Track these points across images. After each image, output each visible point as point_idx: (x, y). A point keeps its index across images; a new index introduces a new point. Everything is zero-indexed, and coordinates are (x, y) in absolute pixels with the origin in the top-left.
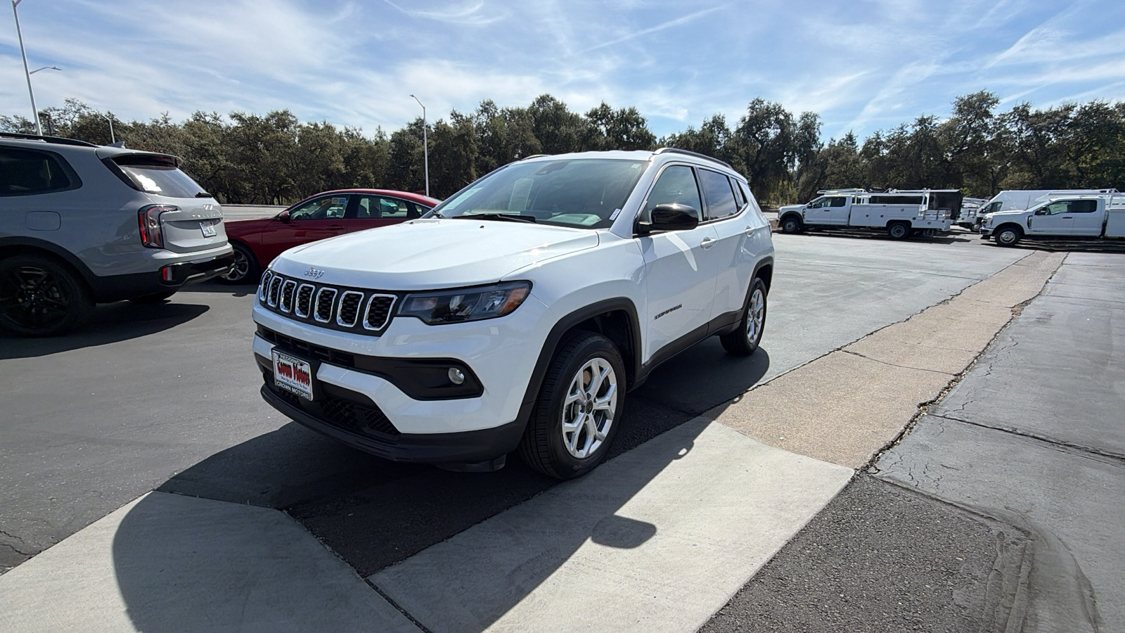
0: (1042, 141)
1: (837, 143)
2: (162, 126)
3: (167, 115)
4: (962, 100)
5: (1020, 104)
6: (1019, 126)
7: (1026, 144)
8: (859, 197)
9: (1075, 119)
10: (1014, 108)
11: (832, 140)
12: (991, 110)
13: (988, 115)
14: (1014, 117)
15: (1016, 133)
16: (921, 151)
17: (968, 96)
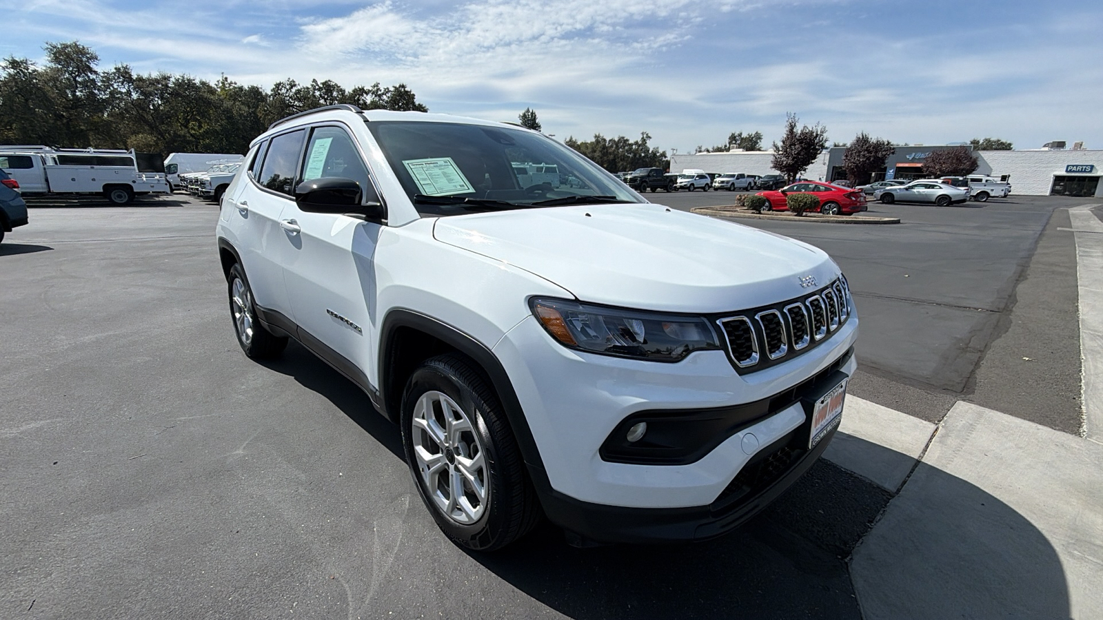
4: (54, 48)
12: (93, 66)
13: (91, 70)
17: (61, 44)
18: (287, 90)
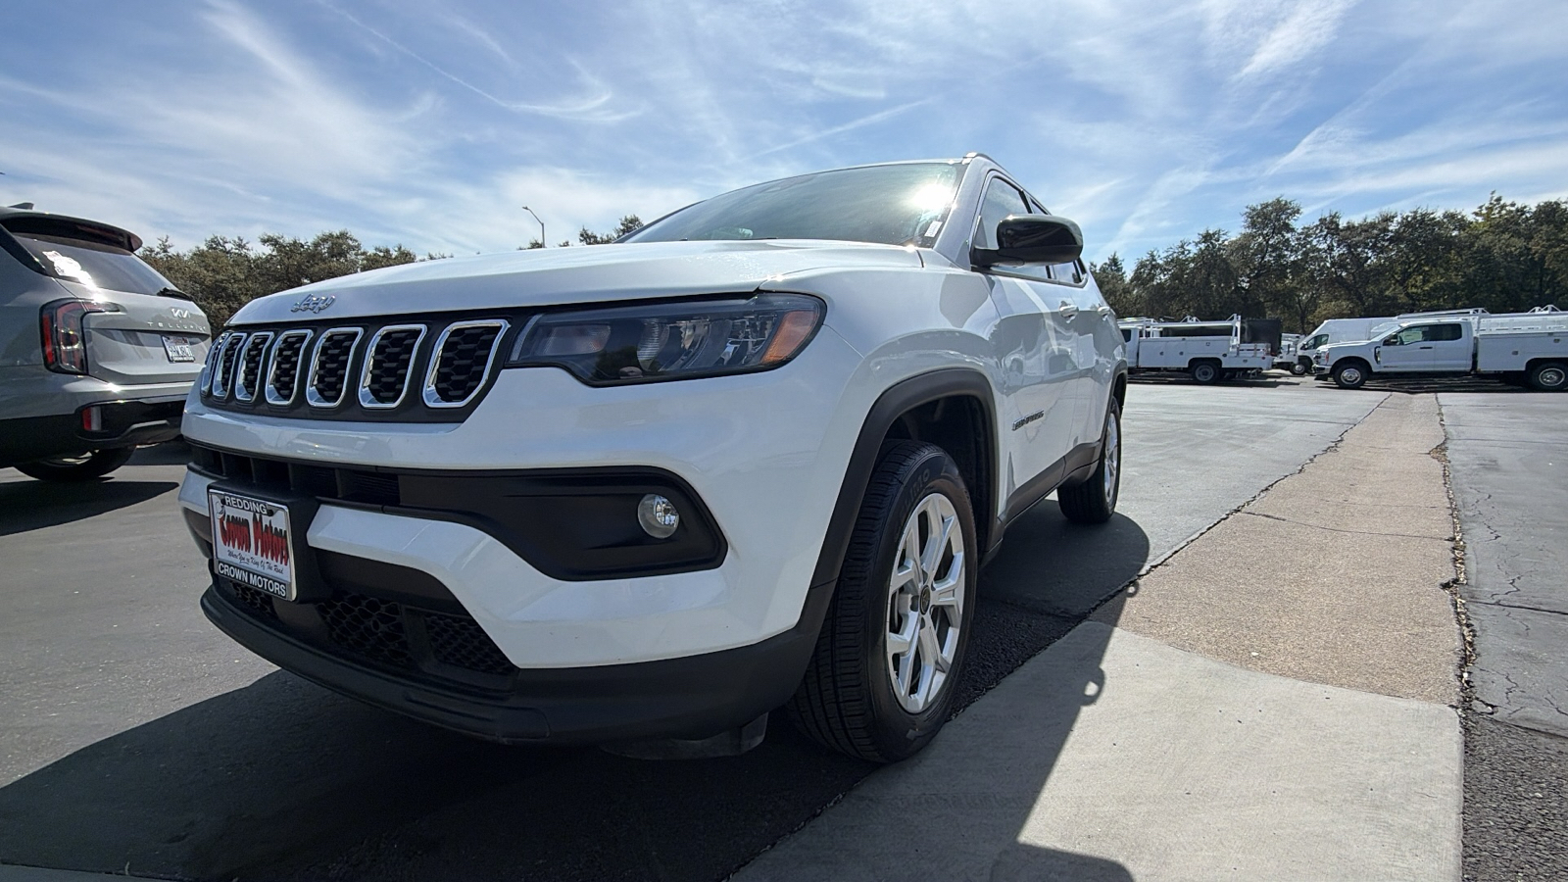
0: (1359, 262)
1: (1098, 268)
2: (159, 256)
3: (166, 241)
4: (1254, 210)
5: (1326, 215)
6: (1328, 242)
7: (1340, 264)
8: (1148, 329)
9: (1397, 231)
10: (1320, 220)
11: (1092, 264)
12: (1292, 223)
13: (1288, 228)
14: (1321, 231)
15: (1325, 252)
16: (1209, 275)
17: (1262, 205)
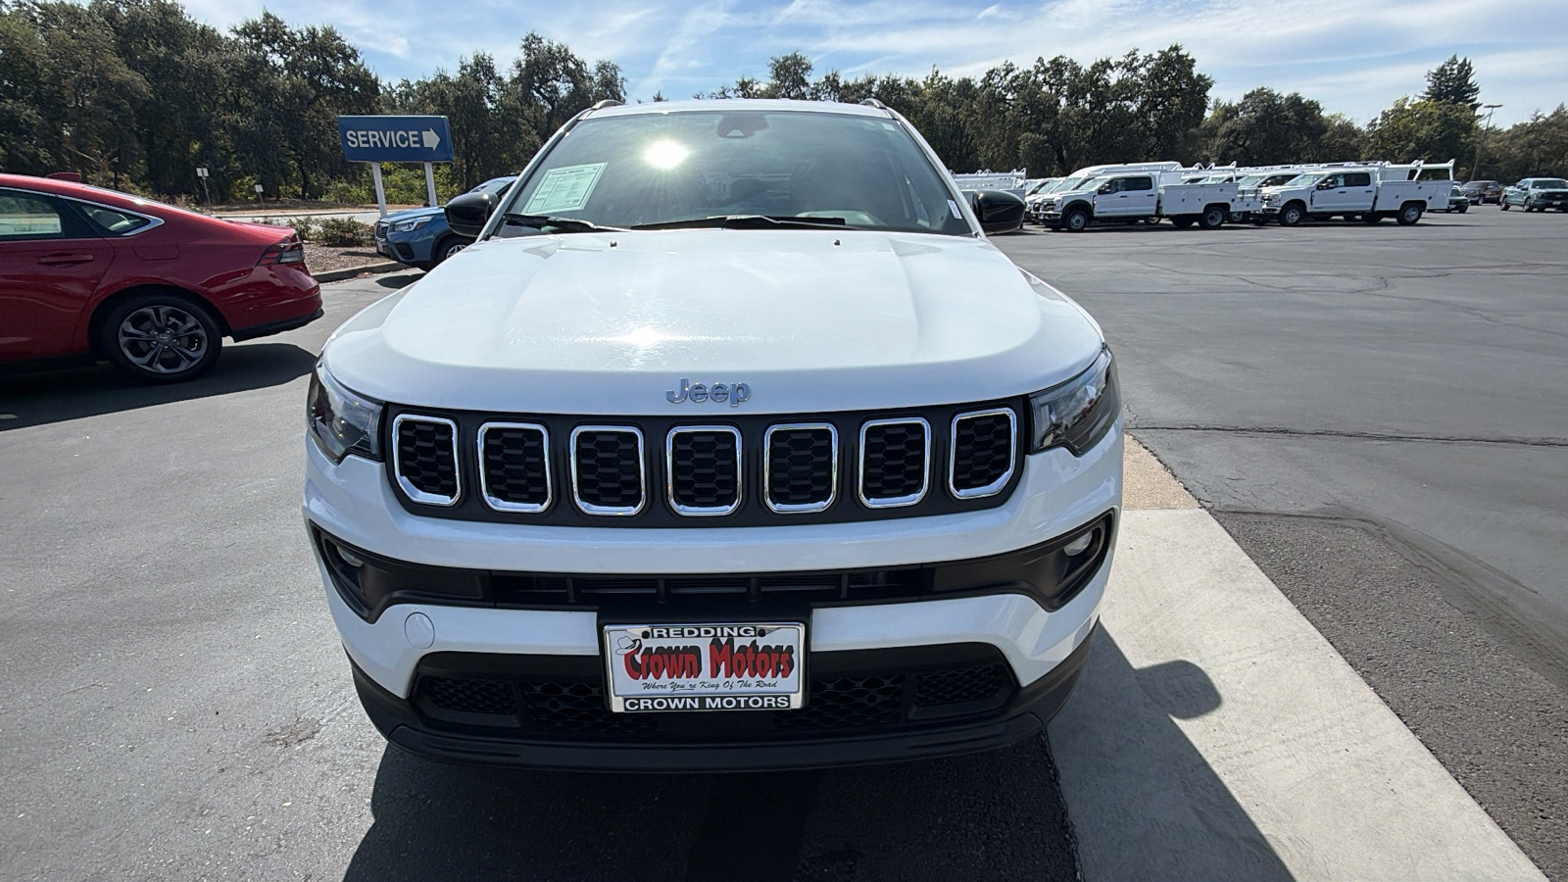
4: (777, 62)
5: (830, 73)
10: (826, 78)
17: (783, 58)
18: (1001, 79)
